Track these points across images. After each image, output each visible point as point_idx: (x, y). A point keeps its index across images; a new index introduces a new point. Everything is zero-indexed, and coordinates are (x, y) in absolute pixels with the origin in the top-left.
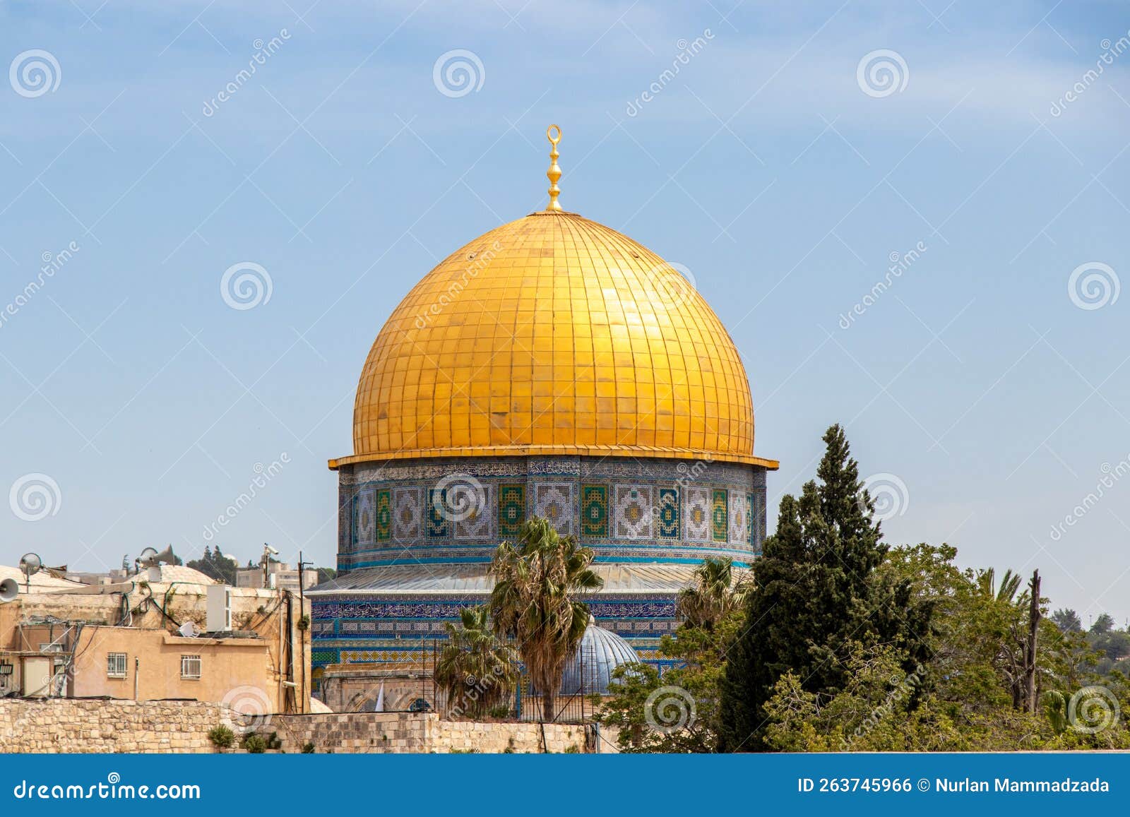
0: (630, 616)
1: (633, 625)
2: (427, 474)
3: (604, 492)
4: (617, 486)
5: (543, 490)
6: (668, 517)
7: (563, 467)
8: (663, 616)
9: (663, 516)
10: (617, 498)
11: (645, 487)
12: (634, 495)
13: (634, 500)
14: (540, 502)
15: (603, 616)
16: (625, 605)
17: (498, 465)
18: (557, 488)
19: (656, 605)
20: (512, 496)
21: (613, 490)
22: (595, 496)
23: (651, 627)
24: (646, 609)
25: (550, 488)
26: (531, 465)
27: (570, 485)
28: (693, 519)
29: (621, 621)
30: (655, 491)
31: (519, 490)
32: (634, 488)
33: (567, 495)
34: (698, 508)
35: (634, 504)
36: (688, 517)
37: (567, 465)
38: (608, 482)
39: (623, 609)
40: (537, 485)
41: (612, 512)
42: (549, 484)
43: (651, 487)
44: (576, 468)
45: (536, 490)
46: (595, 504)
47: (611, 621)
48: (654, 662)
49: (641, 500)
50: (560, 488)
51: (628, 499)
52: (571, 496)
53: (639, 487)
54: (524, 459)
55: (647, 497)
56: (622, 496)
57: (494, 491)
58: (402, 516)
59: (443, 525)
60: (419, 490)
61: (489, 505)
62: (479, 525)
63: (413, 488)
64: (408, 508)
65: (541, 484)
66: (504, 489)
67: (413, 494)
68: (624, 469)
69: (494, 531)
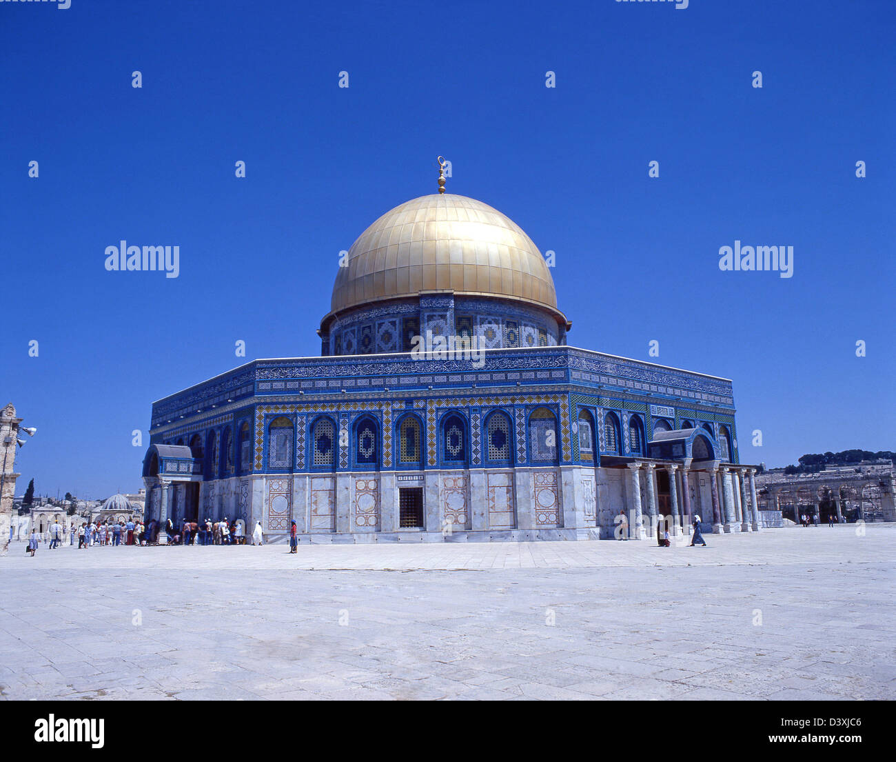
2: (361, 318)
3: (470, 320)
4: (478, 317)
5: (430, 317)
6: (512, 338)
7: (443, 302)
9: (509, 337)
10: (479, 323)
11: (497, 318)
12: (490, 323)
13: (490, 325)
17: (402, 306)
18: (439, 315)
19: (509, 359)
20: (411, 324)
21: (476, 319)
22: (464, 322)
23: (506, 377)
25: (435, 316)
26: (422, 302)
27: (447, 313)
28: (527, 340)
30: (503, 322)
31: (416, 320)
32: (490, 318)
33: (445, 319)
34: (530, 335)
35: (490, 328)
36: (524, 340)
37: (446, 300)
38: (473, 314)
40: (426, 314)
41: (475, 332)
42: (435, 313)
43: (500, 318)
45: (426, 318)
49: (494, 326)
51: (486, 325)
52: (448, 320)
53: (493, 318)
54: (416, 300)
55: (498, 324)
56: (482, 323)
57: (400, 323)
58: (347, 345)
59: (370, 347)
60: (356, 328)
61: (397, 331)
62: (390, 345)
63: (353, 328)
64: (350, 341)
65: (428, 314)
66: (406, 321)
67: (353, 332)
68: (483, 307)
69: (400, 347)
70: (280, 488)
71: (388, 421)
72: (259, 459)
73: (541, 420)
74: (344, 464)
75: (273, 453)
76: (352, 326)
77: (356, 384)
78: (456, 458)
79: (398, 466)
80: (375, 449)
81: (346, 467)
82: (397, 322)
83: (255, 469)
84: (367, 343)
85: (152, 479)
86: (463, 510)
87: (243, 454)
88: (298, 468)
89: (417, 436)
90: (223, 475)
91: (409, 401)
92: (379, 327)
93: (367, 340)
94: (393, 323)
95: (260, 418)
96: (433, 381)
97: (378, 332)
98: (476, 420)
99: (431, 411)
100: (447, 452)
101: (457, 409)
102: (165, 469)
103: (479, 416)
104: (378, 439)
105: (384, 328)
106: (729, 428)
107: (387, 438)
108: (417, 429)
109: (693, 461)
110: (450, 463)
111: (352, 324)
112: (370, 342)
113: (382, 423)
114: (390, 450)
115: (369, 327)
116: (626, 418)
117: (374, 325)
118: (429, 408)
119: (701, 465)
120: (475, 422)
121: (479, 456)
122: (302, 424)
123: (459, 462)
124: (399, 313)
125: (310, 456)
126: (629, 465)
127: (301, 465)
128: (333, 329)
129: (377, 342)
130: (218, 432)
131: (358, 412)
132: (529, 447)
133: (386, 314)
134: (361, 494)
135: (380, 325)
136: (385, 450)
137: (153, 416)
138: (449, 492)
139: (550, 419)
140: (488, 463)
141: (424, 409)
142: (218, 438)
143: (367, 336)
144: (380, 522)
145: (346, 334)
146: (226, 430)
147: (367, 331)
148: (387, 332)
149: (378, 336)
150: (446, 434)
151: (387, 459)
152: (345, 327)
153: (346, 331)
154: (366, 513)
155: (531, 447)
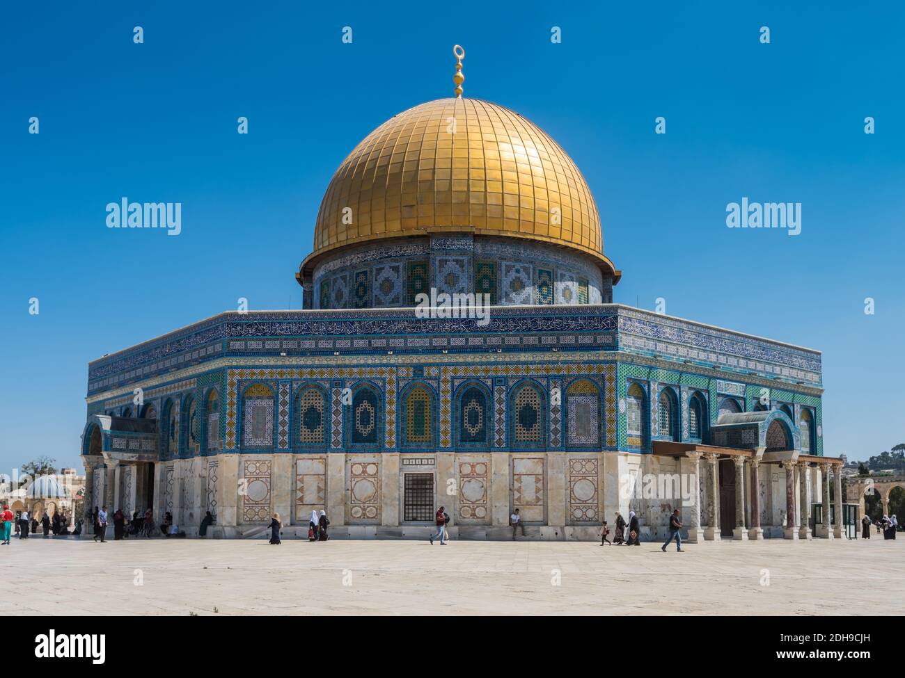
0: (518, 330)
1: (521, 339)
2: (354, 261)
3: (494, 267)
4: (504, 263)
5: (443, 263)
6: (545, 293)
7: (459, 243)
8: (552, 330)
9: (541, 291)
10: (504, 272)
11: (527, 265)
12: (518, 271)
13: (518, 275)
14: (440, 272)
15: (490, 331)
16: (513, 319)
17: (407, 247)
18: (454, 261)
19: (544, 319)
20: (419, 271)
21: (500, 266)
22: (486, 270)
23: (540, 341)
24: (534, 322)
25: (449, 261)
26: (433, 242)
27: (465, 258)
28: (564, 295)
29: (508, 335)
30: (534, 269)
31: (425, 265)
32: (518, 266)
33: (462, 266)
34: (566, 289)
35: (518, 279)
36: (560, 294)
37: (463, 242)
38: (497, 260)
39: (511, 323)
40: (438, 258)
41: (500, 283)
42: (448, 258)
43: (531, 266)
44: (469, 244)
45: (437, 263)
46: (486, 277)
47: (499, 336)
48: (542, 377)
49: (523, 275)
50: (457, 261)
51: (513, 274)
52: (465, 268)
53: (522, 265)
54: (426, 238)
55: (528, 273)
56: (508, 271)
57: (404, 268)
58: (337, 296)
59: (365, 299)
60: (348, 274)
61: (401, 279)
62: (392, 296)
63: (344, 274)
64: (340, 290)
65: (441, 258)
66: (412, 266)
67: (344, 278)
68: (509, 251)
69: (404, 299)
70: (258, 471)
71: (391, 392)
72: (231, 435)
73: (581, 395)
74: (337, 443)
75: (249, 429)
76: (343, 270)
77: (352, 345)
78: (474, 440)
79: (403, 447)
80: (375, 425)
81: (340, 446)
82: (401, 268)
83: (227, 447)
84: (361, 293)
85: (93, 458)
86: (482, 502)
87: (210, 429)
88: (280, 447)
89: (428, 411)
90: (185, 454)
91: (419, 368)
92: (378, 274)
93: (361, 289)
94: (396, 269)
95: (232, 384)
96: (449, 343)
97: (376, 280)
98: (500, 394)
99: (446, 381)
100: (464, 431)
101: (478, 379)
102: (112, 446)
103: (504, 388)
104: (378, 414)
105: (384, 274)
106: (813, 411)
107: (391, 413)
108: (428, 402)
109: (766, 451)
110: (468, 445)
111: (343, 269)
112: (365, 292)
113: (384, 393)
114: (394, 427)
115: (365, 273)
116: (685, 396)
117: (371, 272)
118: (442, 378)
119: (777, 456)
120: (499, 395)
121: (503, 437)
122: (284, 393)
123: (478, 445)
124: (403, 255)
125: (294, 431)
126: (687, 453)
127: (283, 443)
128: (319, 274)
129: (375, 293)
130: (178, 401)
131: (354, 379)
132: (565, 428)
133: (387, 257)
134: (357, 480)
135: (379, 271)
136: (387, 427)
137: (89, 380)
138: (465, 479)
139: (593, 395)
140: (513, 446)
141: (437, 379)
142: (178, 409)
143: (362, 284)
144: (381, 514)
145: (335, 281)
146: (187, 399)
147: (361, 279)
148: (387, 279)
149: (376, 284)
150: (463, 409)
151: (390, 438)
152: (334, 272)
153: (335, 277)
154: (364, 503)
155: (567, 427)
